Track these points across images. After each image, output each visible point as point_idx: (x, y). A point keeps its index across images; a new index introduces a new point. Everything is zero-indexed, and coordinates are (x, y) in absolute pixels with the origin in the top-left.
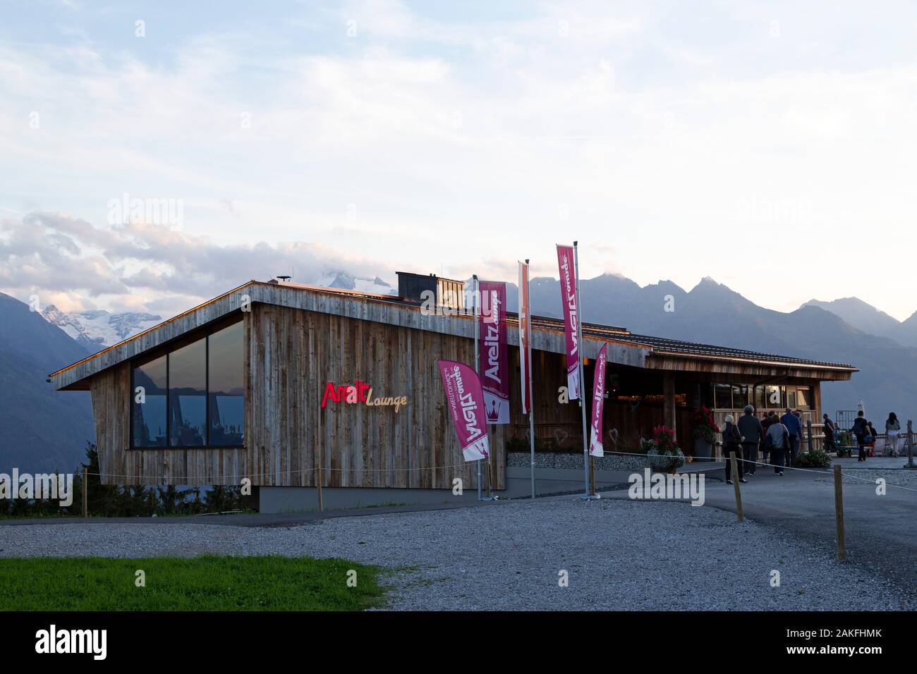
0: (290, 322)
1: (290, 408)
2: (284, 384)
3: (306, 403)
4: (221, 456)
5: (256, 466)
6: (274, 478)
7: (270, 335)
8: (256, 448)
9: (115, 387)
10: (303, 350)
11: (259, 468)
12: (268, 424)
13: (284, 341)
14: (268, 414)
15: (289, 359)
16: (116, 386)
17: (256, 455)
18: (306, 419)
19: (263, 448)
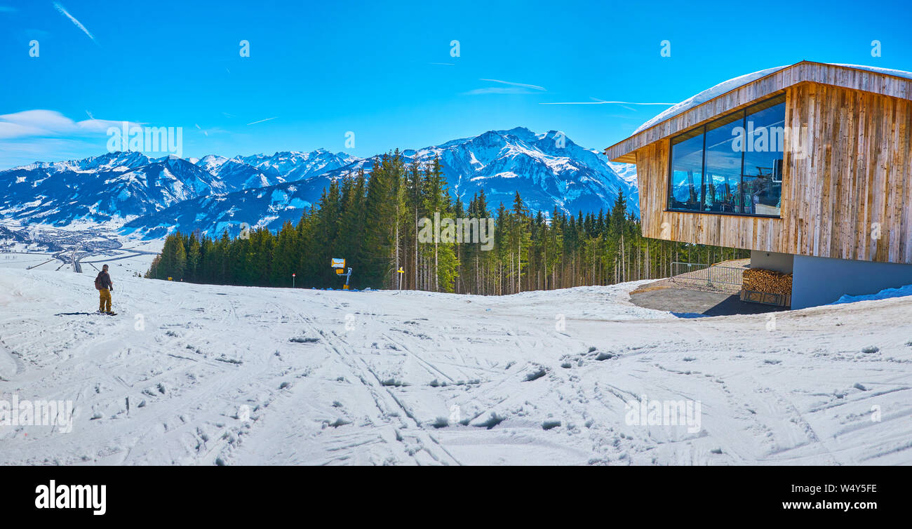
0: (838, 103)
1: (834, 185)
2: (828, 163)
3: (851, 182)
4: (755, 224)
5: (792, 236)
6: (812, 249)
7: (815, 116)
8: (793, 221)
9: (656, 160)
10: (852, 132)
11: (796, 237)
12: (807, 197)
13: (830, 123)
14: (808, 190)
15: (834, 140)
16: (658, 158)
17: (793, 226)
18: (851, 196)
19: (801, 220)
